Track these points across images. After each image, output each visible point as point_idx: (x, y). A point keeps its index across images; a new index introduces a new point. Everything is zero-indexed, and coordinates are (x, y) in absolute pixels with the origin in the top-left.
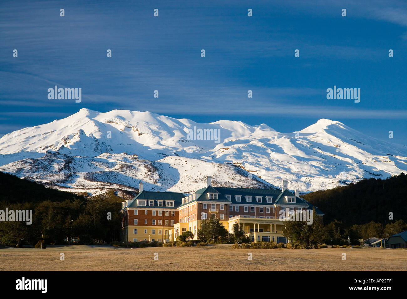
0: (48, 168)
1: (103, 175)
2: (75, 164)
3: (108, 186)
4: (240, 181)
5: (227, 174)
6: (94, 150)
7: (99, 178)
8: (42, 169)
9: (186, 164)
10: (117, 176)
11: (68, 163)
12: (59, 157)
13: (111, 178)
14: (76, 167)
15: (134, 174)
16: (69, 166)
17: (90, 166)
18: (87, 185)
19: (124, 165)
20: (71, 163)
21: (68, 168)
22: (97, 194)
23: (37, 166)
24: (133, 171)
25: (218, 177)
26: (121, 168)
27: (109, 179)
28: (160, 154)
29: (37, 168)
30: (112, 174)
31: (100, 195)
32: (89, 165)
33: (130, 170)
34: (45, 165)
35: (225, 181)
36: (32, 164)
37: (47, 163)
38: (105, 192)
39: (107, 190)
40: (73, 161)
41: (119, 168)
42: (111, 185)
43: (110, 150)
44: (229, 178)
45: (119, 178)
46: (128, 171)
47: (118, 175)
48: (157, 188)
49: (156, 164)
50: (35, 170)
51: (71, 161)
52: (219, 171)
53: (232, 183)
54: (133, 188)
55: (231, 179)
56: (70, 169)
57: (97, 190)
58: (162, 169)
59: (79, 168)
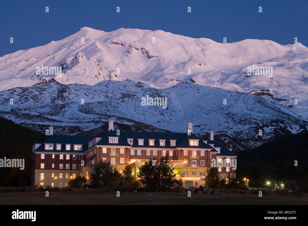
0: (39, 98)
1: (101, 106)
2: (69, 94)
3: (105, 119)
4: (260, 112)
5: (245, 104)
6: (96, 76)
7: (96, 110)
8: (33, 99)
9: (199, 92)
10: (117, 107)
11: (62, 93)
12: (51, 85)
13: (111, 109)
14: (71, 97)
15: (137, 105)
16: (62, 96)
17: (87, 96)
18: (82, 118)
19: (126, 94)
20: (65, 93)
21: (62, 98)
22: (91, 129)
23: (25, 96)
24: (136, 101)
25: (234, 107)
26: (123, 98)
27: (108, 110)
28: (174, 80)
29: (26, 98)
30: (112, 105)
31: (93, 130)
32: (86, 94)
33: (132, 100)
34: (36, 95)
35: (242, 113)
36: (21, 93)
37: (38, 93)
38: (100, 126)
39: (103, 123)
40: (68, 90)
41: (120, 98)
42: (108, 118)
43: (114, 76)
44: (247, 108)
45: (120, 110)
46: (130, 101)
47: (119, 106)
48: (164, 121)
49: (164, 92)
50: (24, 101)
51: (65, 90)
52: (236, 101)
53: (250, 115)
54: (133, 121)
55: (250, 110)
56: (64, 99)
57: (91, 124)
58: (170, 98)
59: (75, 97)
